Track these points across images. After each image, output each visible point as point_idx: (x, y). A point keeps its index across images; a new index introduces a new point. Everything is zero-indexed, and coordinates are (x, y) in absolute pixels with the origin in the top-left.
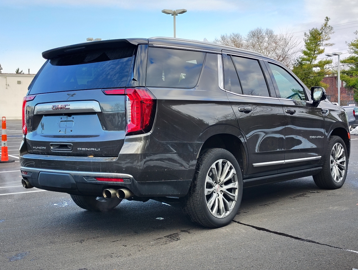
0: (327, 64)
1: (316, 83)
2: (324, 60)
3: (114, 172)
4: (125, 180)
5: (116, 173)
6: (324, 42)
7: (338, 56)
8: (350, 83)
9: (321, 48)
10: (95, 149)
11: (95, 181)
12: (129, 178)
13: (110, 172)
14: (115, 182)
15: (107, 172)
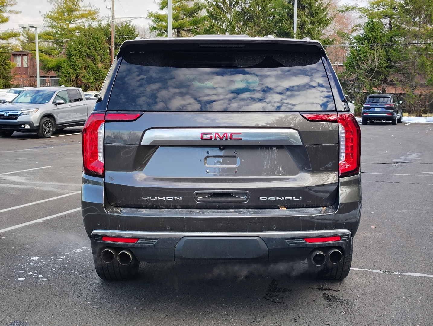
0: (13, 36)
1: (3, 61)
2: (9, 32)
3: (332, 229)
4: (343, 238)
5: (334, 229)
6: (8, 8)
7: (35, 29)
8: (48, 64)
9: (5, 15)
10: (294, 198)
11: (304, 243)
12: (346, 235)
13: (327, 229)
14: (331, 242)
15: (323, 229)
